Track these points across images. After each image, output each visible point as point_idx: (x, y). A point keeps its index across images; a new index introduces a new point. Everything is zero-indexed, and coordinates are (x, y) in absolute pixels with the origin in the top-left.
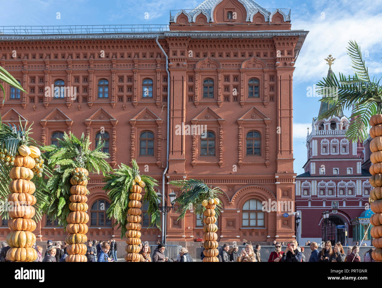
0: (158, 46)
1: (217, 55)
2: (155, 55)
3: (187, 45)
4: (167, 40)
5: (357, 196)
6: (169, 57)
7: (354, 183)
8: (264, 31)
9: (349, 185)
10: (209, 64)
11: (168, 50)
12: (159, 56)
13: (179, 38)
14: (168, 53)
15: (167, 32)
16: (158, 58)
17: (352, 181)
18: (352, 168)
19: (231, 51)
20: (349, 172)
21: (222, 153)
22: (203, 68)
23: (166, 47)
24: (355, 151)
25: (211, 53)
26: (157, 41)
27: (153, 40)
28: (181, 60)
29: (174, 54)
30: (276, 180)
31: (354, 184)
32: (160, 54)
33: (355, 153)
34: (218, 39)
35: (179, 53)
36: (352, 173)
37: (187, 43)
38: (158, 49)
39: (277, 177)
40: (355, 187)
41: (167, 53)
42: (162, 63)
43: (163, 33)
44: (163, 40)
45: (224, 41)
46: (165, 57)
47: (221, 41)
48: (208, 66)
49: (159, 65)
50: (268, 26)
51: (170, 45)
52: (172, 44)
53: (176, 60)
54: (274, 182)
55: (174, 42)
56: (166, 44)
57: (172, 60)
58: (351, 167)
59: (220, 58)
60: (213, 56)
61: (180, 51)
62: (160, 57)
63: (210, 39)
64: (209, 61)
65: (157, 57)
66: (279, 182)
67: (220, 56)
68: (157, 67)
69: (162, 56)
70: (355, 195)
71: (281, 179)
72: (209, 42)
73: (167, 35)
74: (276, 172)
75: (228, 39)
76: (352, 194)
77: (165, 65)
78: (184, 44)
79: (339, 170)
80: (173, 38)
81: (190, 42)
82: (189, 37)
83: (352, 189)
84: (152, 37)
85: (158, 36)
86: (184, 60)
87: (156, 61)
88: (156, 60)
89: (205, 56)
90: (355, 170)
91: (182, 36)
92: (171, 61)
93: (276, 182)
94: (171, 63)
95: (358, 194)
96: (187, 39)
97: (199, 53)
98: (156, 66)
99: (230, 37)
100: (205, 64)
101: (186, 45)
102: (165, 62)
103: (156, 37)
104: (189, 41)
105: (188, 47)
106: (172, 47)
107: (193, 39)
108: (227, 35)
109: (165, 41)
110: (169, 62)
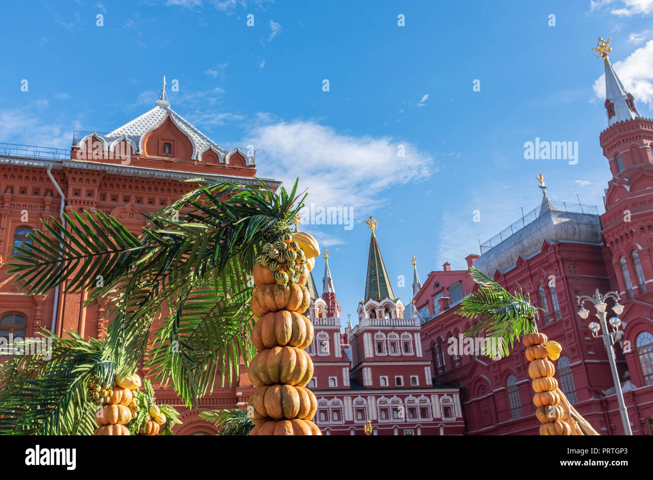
0: (49, 179)
1: (146, 201)
2: (42, 192)
3: (98, 184)
4: (67, 172)
5: (347, 422)
6: (66, 196)
7: (340, 401)
8: (218, 175)
9: (334, 404)
10: (131, 212)
11: (66, 186)
12: (49, 194)
13: (86, 171)
14: (65, 191)
15: (68, 161)
16: (46, 197)
17: (338, 397)
18: (336, 378)
19: (169, 198)
20: (331, 384)
21: (147, 354)
22: (122, 218)
23: (64, 182)
24: (338, 350)
25: (136, 198)
26: (49, 172)
27: (42, 171)
28: (86, 204)
29: (76, 194)
30: (237, 399)
31: (341, 403)
32: (51, 191)
33: (339, 353)
34: (149, 178)
35: (84, 192)
36: (337, 386)
37: (99, 180)
38: (48, 183)
39: (239, 394)
40: (343, 407)
41: (63, 191)
42: (53, 206)
43: (61, 162)
44: (59, 172)
45: (158, 183)
46: (59, 196)
47: (152, 182)
48: (131, 216)
49: (47, 208)
50: (223, 169)
51: (70, 180)
52: (74, 178)
53: (78, 203)
54: (234, 403)
55: (78, 177)
56: (63, 178)
57: (72, 201)
58: (334, 376)
59: (151, 206)
60: (139, 202)
61: (86, 190)
62: (52, 195)
63: (137, 178)
64: (132, 209)
65: (45, 195)
66: (242, 402)
67: (151, 203)
68: (44, 210)
69: (55, 194)
70: (344, 422)
71: (245, 397)
72: (134, 181)
73: (67, 165)
74: (238, 386)
75: (165, 180)
76: (338, 420)
77: (59, 208)
78: (94, 181)
79: (318, 380)
80: (77, 170)
81: (104, 178)
82: (104, 171)
83: (338, 411)
84: (42, 164)
85: (51, 165)
86: (92, 203)
87: (43, 202)
88: (43, 199)
89: (126, 201)
90: (341, 380)
91: (93, 169)
92: (69, 203)
93: (237, 402)
94: (69, 207)
95: (347, 420)
96: (99, 175)
97: (117, 196)
98: (42, 208)
99: (167, 178)
100: (126, 212)
101: (97, 182)
102: (60, 204)
103: (49, 166)
104: (103, 176)
105: (100, 186)
106: (73, 183)
107: (109, 175)
108: (164, 175)
109: (63, 173)
110: (66, 204)
